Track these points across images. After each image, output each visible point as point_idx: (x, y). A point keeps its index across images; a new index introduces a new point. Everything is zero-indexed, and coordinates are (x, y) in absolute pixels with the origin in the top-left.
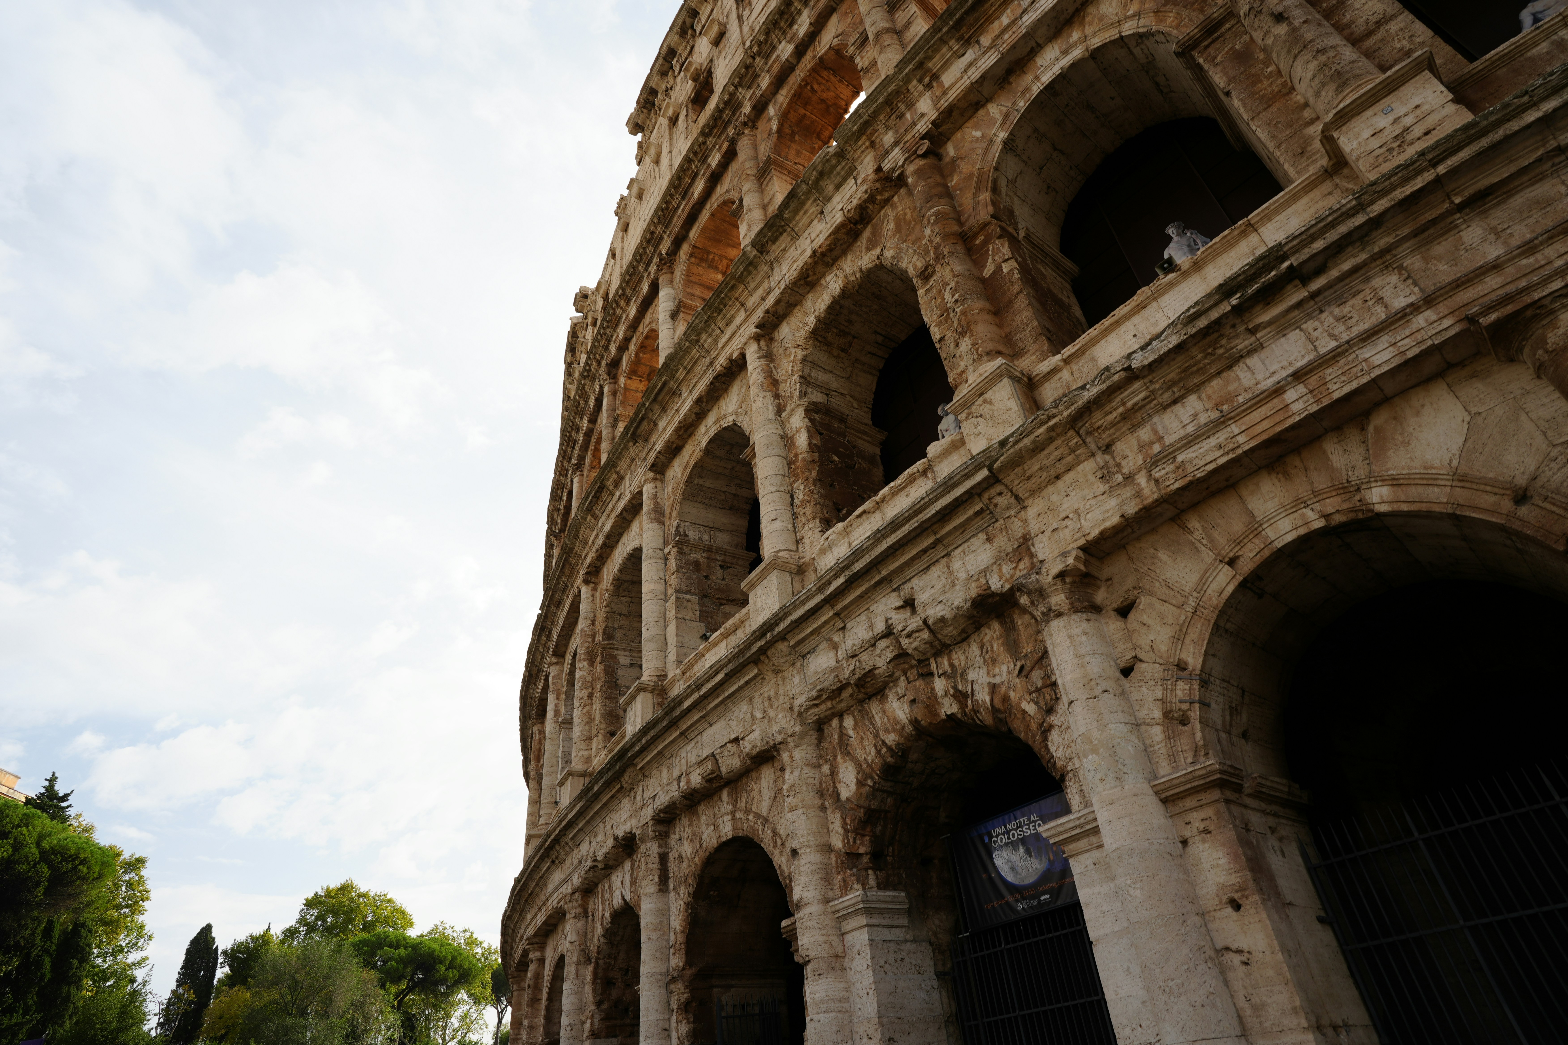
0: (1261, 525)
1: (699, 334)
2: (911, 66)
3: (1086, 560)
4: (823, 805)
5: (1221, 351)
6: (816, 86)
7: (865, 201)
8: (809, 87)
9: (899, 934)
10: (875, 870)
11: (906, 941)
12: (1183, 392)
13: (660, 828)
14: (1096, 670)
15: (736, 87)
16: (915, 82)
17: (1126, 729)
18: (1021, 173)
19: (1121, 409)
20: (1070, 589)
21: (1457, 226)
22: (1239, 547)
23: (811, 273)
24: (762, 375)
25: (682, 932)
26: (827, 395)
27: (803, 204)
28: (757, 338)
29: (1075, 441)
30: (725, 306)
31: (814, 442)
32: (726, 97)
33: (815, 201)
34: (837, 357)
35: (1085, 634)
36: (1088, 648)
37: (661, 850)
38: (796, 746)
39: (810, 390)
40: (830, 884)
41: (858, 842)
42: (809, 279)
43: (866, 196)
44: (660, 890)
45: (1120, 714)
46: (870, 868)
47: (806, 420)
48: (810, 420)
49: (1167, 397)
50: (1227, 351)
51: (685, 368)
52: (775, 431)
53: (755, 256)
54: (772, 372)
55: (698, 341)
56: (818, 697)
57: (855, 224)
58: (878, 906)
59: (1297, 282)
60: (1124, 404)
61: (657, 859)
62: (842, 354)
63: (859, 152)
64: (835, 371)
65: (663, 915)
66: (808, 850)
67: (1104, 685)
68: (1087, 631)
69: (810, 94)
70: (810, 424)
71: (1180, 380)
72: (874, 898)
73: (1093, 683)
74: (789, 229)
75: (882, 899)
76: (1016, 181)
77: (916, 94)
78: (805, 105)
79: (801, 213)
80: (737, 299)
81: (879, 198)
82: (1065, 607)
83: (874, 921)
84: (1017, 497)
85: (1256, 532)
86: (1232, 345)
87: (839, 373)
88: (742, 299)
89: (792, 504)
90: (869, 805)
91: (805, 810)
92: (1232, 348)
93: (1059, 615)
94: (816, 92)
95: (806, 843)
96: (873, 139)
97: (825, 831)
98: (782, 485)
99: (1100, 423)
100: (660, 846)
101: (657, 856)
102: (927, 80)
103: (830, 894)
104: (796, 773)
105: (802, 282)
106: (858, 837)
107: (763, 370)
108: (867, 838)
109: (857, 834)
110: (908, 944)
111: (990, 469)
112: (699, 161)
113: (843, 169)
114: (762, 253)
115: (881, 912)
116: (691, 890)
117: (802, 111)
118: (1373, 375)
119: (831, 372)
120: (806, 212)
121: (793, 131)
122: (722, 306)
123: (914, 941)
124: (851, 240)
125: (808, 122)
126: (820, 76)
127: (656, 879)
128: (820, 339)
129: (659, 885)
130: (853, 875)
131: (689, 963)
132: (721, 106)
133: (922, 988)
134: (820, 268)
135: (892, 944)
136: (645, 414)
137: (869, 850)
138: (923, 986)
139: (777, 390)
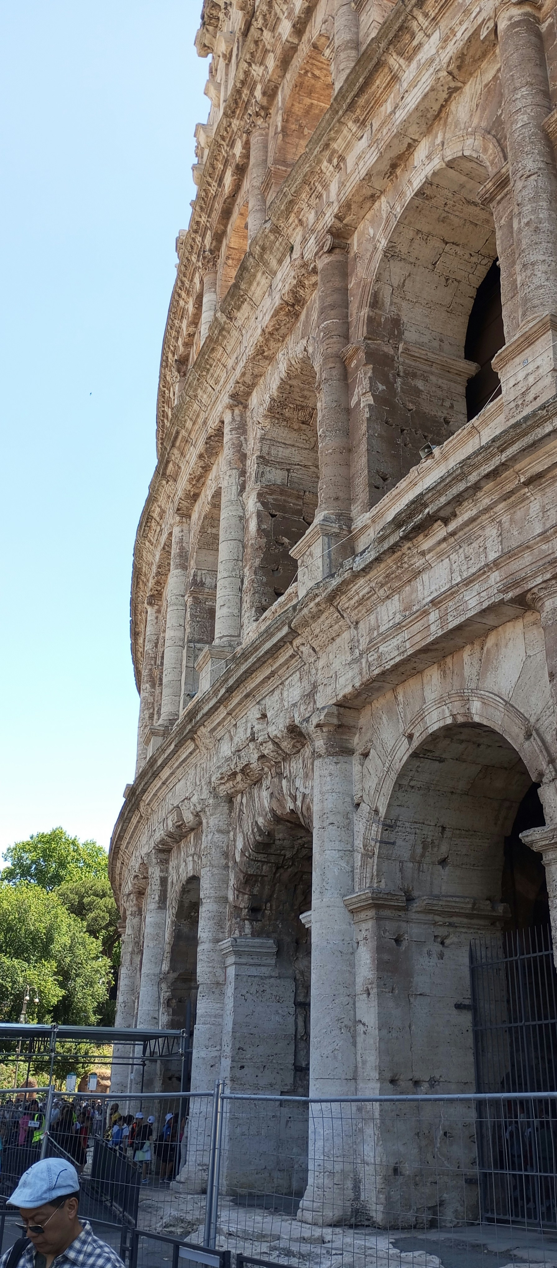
0: (424, 712)
1: (196, 390)
2: (318, 149)
3: (339, 714)
4: (227, 864)
5: (406, 566)
6: (317, 72)
7: (295, 286)
8: (309, 75)
9: (265, 971)
10: (251, 921)
11: (271, 977)
12: (391, 591)
13: (163, 856)
14: (330, 806)
15: (250, 65)
16: (325, 163)
17: (337, 855)
18: (409, 275)
19: (356, 598)
20: (327, 736)
21: (528, 498)
22: (412, 727)
23: (266, 349)
24: (232, 450)
25: (169, 943)
26: (288, 470)
27: (254, 276)
28: (231, 407)
29: (336, 615)
30: (211, 366)
31: (264, 526)
32: (242, 76)
33: (263, 273)
34: (299, 430)
35: (331, 775)
36: (329, 788)
37: (162, 875)
38: (211, 815)
39: (269, 469)
40: (222, 928)
41: (240, 898)
42: (265, 354)
43: (295, 282)
44: (159, 908)
45: (337, 842)
46: (247, 919)
47: (259, 504)
48: (263, 504)
49: (381, 593)
50: (410, 567)
51: (191, 419)
52: (234, 514)
53: (225, 322)
54: (242, 445)
55: (196, 396)
56: (222, 778)
57: (293, 306)
58: (246, 949)
59: (439, 522)
60: (358, 594)
61: (159, 881)
62: (304, 427)
63: (291, 228)
64: (297, 444)
65: (159, 927)
66: (208, 901)
67: (332, 819)
68: (333, 772)
69: (313, 81)
70: (261, 508)
71: (387, 583)
72: (243, 944)
73: (325, 816)
74: (248, 299)
75: (250, 944)
76: (404, 285)
77: (328, 174)
78: (310, 94)
79: (255, 284)
80: (219, 360)
81: (306, 282)
82: (323, 751)
83: (243, 960)
84: (314, 649)
85: (422, 717)
86: (412, 562)
87: (302, 445)
88: (223, 360)
89: (240, 590)
90: (247, 871)
91: (211, 868)
92: (412, 565)
93: (320, 756)
94: (319, 78)
95: (208, 895)
96: (300, 217)
97: (225, 886)
98: (234, 570)
99: (347, 605)
100: (162, 871)
101: (159, 879)
102: (335, 161)
103: (221, 935)
104: (210, 837)
105: (260, 357)
106: (241, 895)
107: (233, 444)
108: (246, 896)
109: (239, 892)
110: (272, 980)
111: (290, 627)
112: (228, 146)
113: (281, 244)
114: (231, 319)
115: (250, 954)
116: (174, 911)
117: (307, 101)
118: (467, 616)
119: (293, 446)
120: (258, 284)
121: (300, 126)
122: (208, 366)
123: (279, 977)
124: (293, 320)
125: (317, 112)
126: (319, 61)
127: (157, 898)
128: (277, 416)
129: (159, 903)
130: (237, 923)
131: (173, 968)
132: (239, 85)
133: (278, 1013)
134: (272, 344)
135: (257, 979)
136: (168, 458)
137: (247, 906)
138: (280, 1011)
139: (245, 465)
